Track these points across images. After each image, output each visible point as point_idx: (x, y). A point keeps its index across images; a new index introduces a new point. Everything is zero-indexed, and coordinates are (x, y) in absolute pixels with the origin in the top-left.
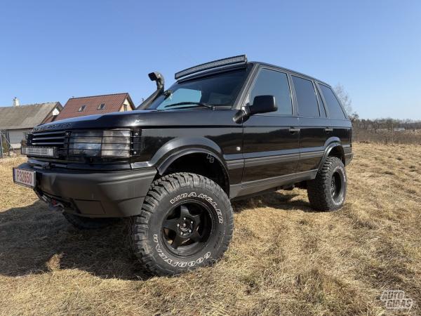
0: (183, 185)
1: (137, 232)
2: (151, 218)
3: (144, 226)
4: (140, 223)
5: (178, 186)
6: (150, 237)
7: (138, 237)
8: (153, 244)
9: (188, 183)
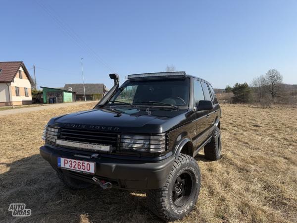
0: (182, 163)
1: (162, 196)
2: (170, 186)
3: (166, 192)
4: (164, 191)
5: (180, 164)
6: (169, 198)
7: (163, 199)
8: (169, 203)
9: (185, 161)
